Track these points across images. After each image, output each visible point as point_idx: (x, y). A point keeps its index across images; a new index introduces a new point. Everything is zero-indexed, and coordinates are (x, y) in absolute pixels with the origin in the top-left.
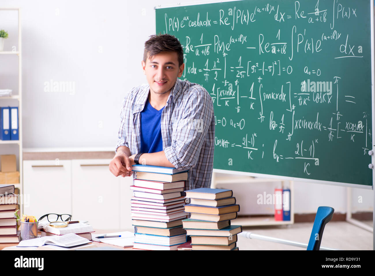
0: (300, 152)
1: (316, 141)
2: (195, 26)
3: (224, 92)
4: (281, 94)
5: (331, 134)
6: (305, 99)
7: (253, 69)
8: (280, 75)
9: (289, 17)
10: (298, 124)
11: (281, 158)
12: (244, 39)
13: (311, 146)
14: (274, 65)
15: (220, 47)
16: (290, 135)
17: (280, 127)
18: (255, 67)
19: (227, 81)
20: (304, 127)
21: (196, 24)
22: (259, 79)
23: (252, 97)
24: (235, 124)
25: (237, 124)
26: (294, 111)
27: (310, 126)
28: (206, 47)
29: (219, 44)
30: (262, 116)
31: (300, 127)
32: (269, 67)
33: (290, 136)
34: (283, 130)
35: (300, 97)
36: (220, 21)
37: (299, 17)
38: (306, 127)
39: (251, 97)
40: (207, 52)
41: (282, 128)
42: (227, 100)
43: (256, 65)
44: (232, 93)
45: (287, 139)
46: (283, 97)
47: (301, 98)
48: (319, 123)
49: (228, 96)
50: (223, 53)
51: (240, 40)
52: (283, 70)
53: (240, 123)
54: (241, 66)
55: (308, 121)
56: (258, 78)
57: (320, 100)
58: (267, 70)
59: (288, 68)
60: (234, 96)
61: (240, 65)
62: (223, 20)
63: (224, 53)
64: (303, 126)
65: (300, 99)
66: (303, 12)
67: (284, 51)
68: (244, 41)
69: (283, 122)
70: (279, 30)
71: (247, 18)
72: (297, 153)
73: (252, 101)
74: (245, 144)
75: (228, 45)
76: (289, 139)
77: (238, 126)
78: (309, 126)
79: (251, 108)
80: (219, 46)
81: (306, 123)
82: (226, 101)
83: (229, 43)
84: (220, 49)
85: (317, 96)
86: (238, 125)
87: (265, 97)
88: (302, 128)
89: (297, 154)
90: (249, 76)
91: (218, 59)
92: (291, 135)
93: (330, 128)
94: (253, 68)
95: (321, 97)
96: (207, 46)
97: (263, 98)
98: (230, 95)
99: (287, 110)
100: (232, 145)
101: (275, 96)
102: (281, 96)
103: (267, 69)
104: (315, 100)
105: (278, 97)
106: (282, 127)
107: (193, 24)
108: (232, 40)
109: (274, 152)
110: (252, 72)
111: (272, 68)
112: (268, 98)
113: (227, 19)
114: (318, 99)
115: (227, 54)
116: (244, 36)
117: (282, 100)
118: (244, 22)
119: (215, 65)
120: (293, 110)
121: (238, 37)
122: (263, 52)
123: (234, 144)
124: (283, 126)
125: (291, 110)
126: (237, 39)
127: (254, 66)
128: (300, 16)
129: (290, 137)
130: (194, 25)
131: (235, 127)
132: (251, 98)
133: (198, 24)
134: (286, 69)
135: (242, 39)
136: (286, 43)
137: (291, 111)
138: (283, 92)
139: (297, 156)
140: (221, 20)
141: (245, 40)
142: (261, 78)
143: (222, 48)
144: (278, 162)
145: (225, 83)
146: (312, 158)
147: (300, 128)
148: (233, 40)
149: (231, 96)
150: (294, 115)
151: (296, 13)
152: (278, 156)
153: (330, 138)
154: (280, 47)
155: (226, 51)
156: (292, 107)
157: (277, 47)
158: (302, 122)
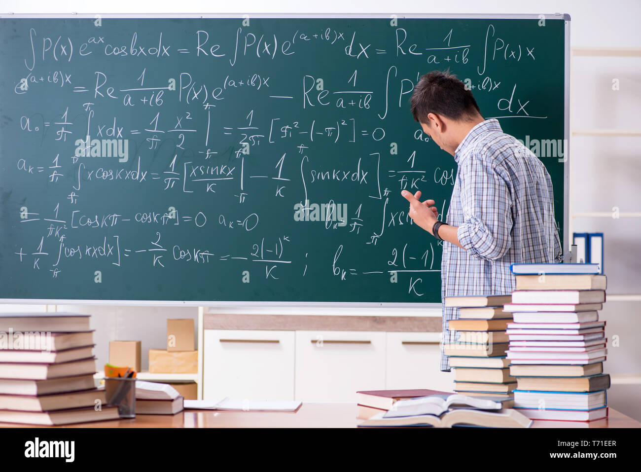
0: (399, 261)
2: (122, 55)
3: (205, 170)
4: (357, 171)
6: (414, 180)
7: (285, 131)
8: (354, 141)
9: (382, 52)
10: (396, 219)
11: (353, 274)
13: (427, 252)
14: (341, 126)
15: (195, 92)
16: (375, 236)
17: (351, 225)
19: (212, 151)
21: (128, 50)
23: (282, 177)
24: (231, 223)
25: (239, 221)
26: (387, 199)
28: (153, 92)
29: (192, 88)
31: (401, 223)
32: (326, 129)
33: (376, 238)
34: (359, 228)
35: (404, 176)
36: (197, 50)
37: (404, 53)
40: (157, 100)
41: (357, 226)
42: (210, 182)
43: (292, 126)
44: (226, 170)
45: (369, 243)
46: (361, 176)
47: (405, 178)
49: (215, 176)
50: (204, 102)
51: (252, 83)
52: (363, 135)
53: (246, 220)
54: (251, 126)
56: (298, 147)
57: (450, 181)
58: (321, 134)
59: (375, 131)
60: (230, 176)
62: (207, 48)
63: (206, 104)
65: (402, 180)
66: (415, 46)
67: (367, 104)
68: (263, 86)
69: (358, 216)
70: (356, 71)
71: (271, 49)
72: (393, 263)
73: (281, 183)
74: (259, 254)
75: (218, 91)
76: (372, 242)
79: (276, 195)
80: (192, 91)
82: (208, 185)
83: (223, 88)
84: (196, 96)
85: (443, 175)
86: (239, 224)
87: (316, 177)
88: (407, 224)
89: (393, 265)
90: (273, 142)
91: (188, 113)
92: (378, 236)
94: (284, 129)
95: (452, 175)
96: (157, 92)
97: (308, 178)
98: (221, 174)
99: (370, 197)
100: (222, 257)
101: (341, 175)
102: (356, 175)
103: (323, 131)
104: (437, 180)
105: (349, 176)
106: (355, 223)
107: (116, 51)
108: (228, 82)
109: (334, 265)
110: (283, 137)
111: (335, 132)
112: (323, 178)
113: (216, 48)
114: (447, 178)
115: (214, 106)
116: (264, 76)
117: (357, 182)
118: (264, 55)
119: (179, 123)
120: (384, 198)
121: (246, 79)
122: (311, 104)
123: (228, 256)
124: (359, 222)
125: (379, 197)
126: (245, 82)
127: (287, 127)
128: (406, 51)
130: (119, 53)
131: (231, 226)
132: (279, 178)
133: (131, 52)
134: (370, 132)
135: (257, 82)
136: (371, 92)
138: (361, 169)
139: (392, 268)
140: (201, 47)
141: (265, 82)
142: (305, 146)
143: (202, 96)
144: (345, 279)
145: (208, 154)
147: (401, 226)
148: (231, 83)
149: (224, 176)
150: (387, 205)
151: (399, 46)
152: (343, 271)
154: (357, 98)
155: (211, 100)
156: (383, 193)
157: (347, 98)
158: (405, 215)
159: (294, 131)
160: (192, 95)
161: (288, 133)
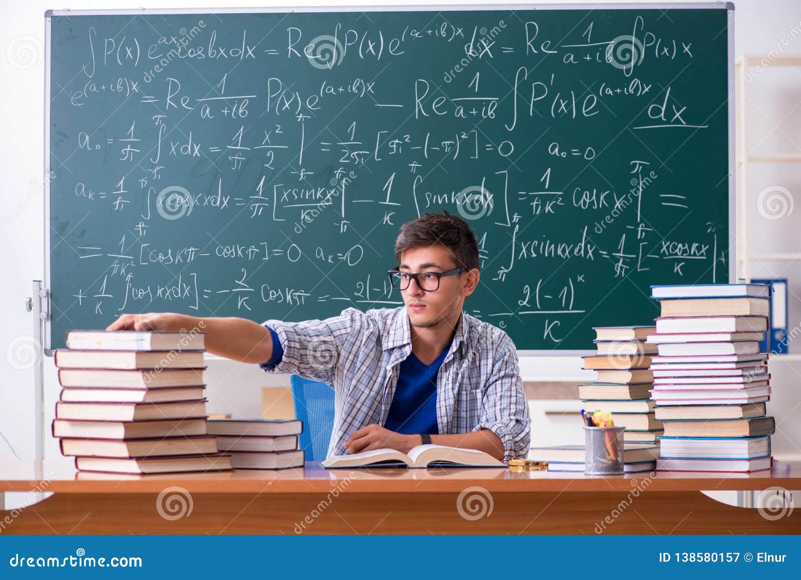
0: (532, 301)
1: (580, 278)
3: (298, 193)
5: (620, 264)
6: (549, 203)
7: (394, 146)
8: (477, 158)
9: (508, 50)
10: (528, 250)
12: (367, 88)
13: (566, 288)
14: (461, 139)
16: (503, 272)
18: (402, 143)
19: (307, 171)
20: (546, 255)
22: (413, 165)
23: (390, 202)
24: (330, 257)
25: (339, 255)
26: (517, 226)
27: (564, 251)
28: (237, 102)
29: (283, 96)
31: (534, 255)
32: (444, 143)
33: (504, 273)
35: (537, 199)
36: (288, 50)
37: (535, 51)
38: (550, 253)
39: (386, 202)
40: (240, 111)
42: (306, 208)
43: (403, 140)
44: (325, 194)
45: (494, 280)
47: (538, 201)
48: (589, 246)
49: (310, 201)
50: (297, 113)
51: (354, 89)
52: (488, 149)
53: (348, 254)
54: (354, 140)
55: (556, 242)
57: (592, 203)
58: (438, 149)
59: (501, 145)
61: (352, 139)
62: (299, 48)
65: (535, 203)
66: (548, 42)
67: (492, 113)
68: (368, 92)
70: (478, 74)
72: (525, 303)
73: (389, 208)
74: (364, 293)
75: (314, 98)
76: (500, 278)
77: (342, 259)
78: (560, 252)
79: (384, 223)
80: (283, 100)
81: (553, 245)
83: (319, 95)
84: (287, 106)
85: (584, 197)
87: (431, 201)
88: (541, 255)
89: (525, 305)
90: (379, 159)
91: (278, 126)
92: (506, 271)
93: (620, 253)
95: (594, 197)
96: (240, 101)
97: (422, 202)
98: (317, 198)
99: (496, 223)
100: (319, 298)
103: (440, 146)
104: (576, 204)
110: (392, 154)
111: (453, 147)
112: (440, 202)
114: (588, 201)
115: (309, 117)
116: (368, 82)
118: (368, 55)
119: (267, 138)
120: (514, 225)
121: (347, 84)
122: (425, 114)
123: (326, 297)
124: (484, 254)
125: (507, 224)
126: (345, 88)
127: (398, 142)
128: (538, 49)
129: (505, 275)
131: (329, 261)
134: (496, 146)
135: (359, 88)
136: (497, 99)
137: (509, 226)
139: (525, 308)
140: (293, 47)
141: (369, 89)
142: (418, 164)
143: (294, 105)
145: (303, 174)
146: (569, 310)
147: (534, 257)
148: (330, 89)
150: (517, 232)
151: (529, 44)
153: (618, 272)
154: (478, 105)
155: (305, 111)
156: (511, 219)
157: (468, 106)
158: (539, 245)
159: (404, 145)
160: (283, 104)
161: (397, 149)
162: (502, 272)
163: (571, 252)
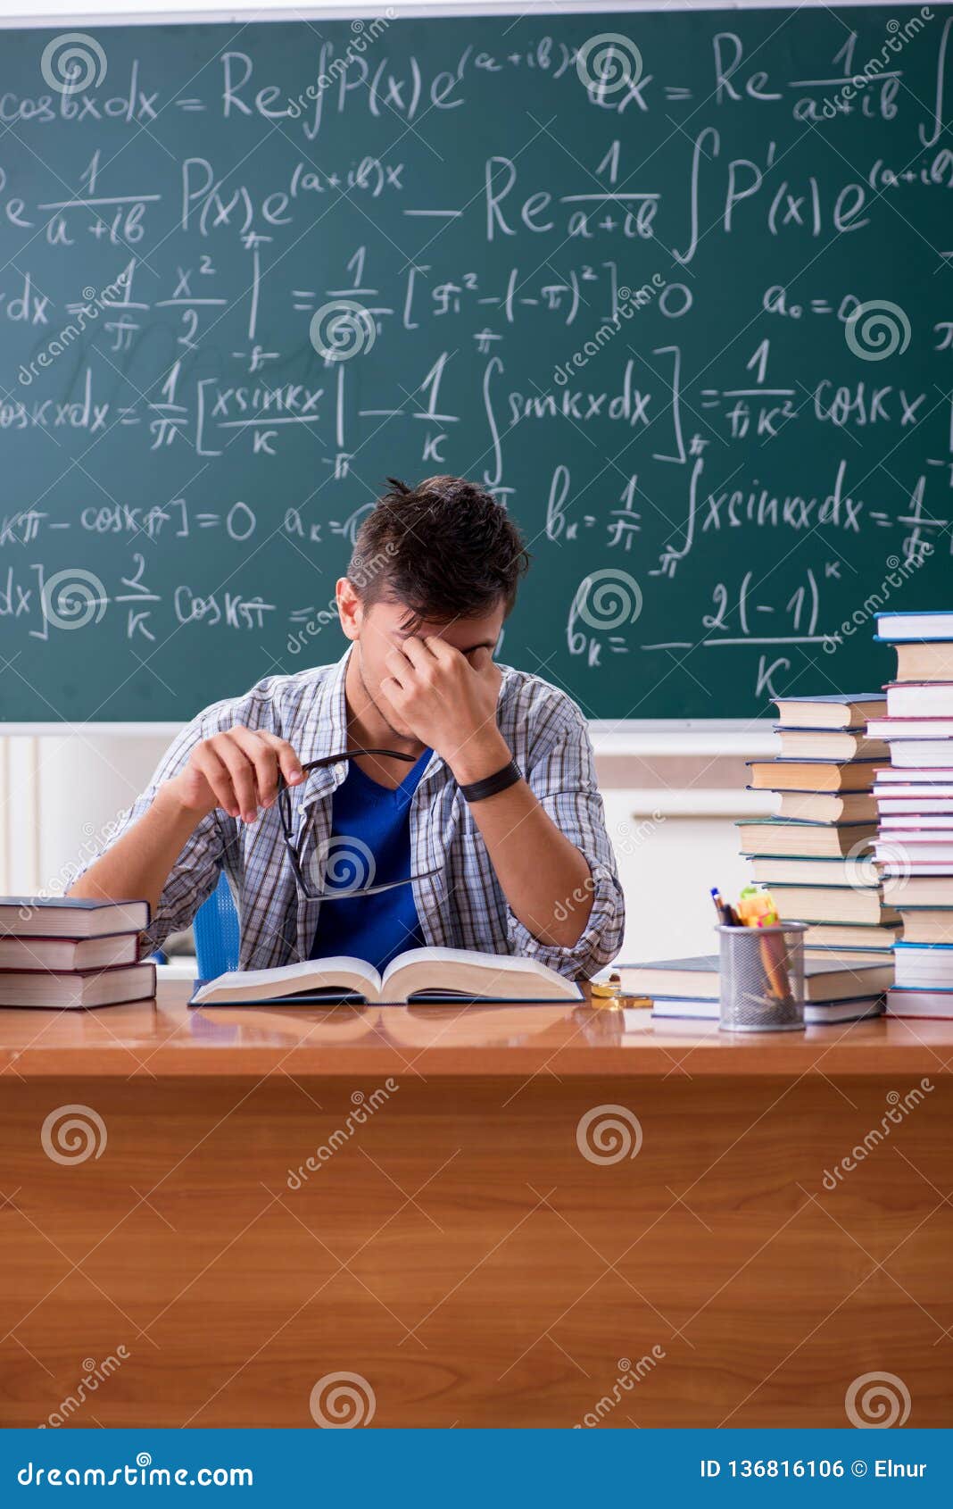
0: (732, 619)
1: (831, 570)
2: (42, 119)
3: (248, 398)
4: (622, 394)
5: (914, 540)
6: (767, 414)
7: (445, 298)
9: (679, 94)
10: (723, 510)
11: (617, 650)
12: (387, 176)
13: (801, 591)
14: (581, 281)
15: (220, 207)
16: (671, 556)
17: (611, 528)
18: (457, 289)
19: (264, 351)
20: (761, 522)
21: (54, 108)
22: (483, 337)
23: (437, 412)
24: (315, 529)
25: (334, 524)
26: (699, 461)
27: (796, 514)
28: (120, 209)
29: (214, 195)
30: (500, 485)
31: (735, 522)
32: (546, 289)
33: (674, 559)
34: (630, 537)
35: (740, 404)
36: (224, 100)
37: (735, 96)
38: (768, 518)
39: (427, 414)
40: (128, 228)
41: (625, 532)
42: (262, 429)
43: (461, 283)
44: (301, 398)
45: (654, 573)
46: (633, 405)
47: (742, 409)
48: (849, 502)
49: (273, 412)
50: (243, 230)
51: (360, 179)
53: (353, 522)
54: (362, 286)
55: (781, 496)
56: (478, 336)
57: (855, 413)
58: (533, 302)
59: (666, 293)
60: (310, 412)
61: (357, 282)
62: (247, 95)
63: (247, 234)
64: (750, 515)
65: (736, 414)
66: (761, 78)
67: (646, 223)
68: (388, 187)
69: (629, 505)
70: (616, 145)
71: (406, 93)
72: (716, 622)
73: (433, 428)
75: (278, 202)
76: (664, 569)
77: (340, 535)
78: (788, 515)
79: (425, 457)
80: (214, 205)
81: (774, 503)
82: (257, 435)
83: (286, 192)
84: (223, 214)
85: (838, 399)
86: (335, 531)
88: (749, 524)
89: (716, 627)
90: (414, 326)
91: (205, 258)
92: (677, 555)
93: (913, 516)
94: (441, 293)
95: (859, 400)
96: (127, 208)
97: (503, 414)
98: (288, 406)
99: (657, 457)
100: (296, 613)
101: (583, 405)
102: (620, 403)
103: (537, 296)
104: (824, 413)
105: (604, 407)
106: (621, 525)
107: (28, 109)
108: (303, 180)
109: (570, 629)
110: (438, 312)
111: (566, 298)
112: (540, 412)
113: (271, 93)
114: (846, 408)
115: (268, 239)
116: (389, 162)
117: (624, 422)
118: (388, 110)
119: (184, 283)
120: (692, 459)
121: (345, 169)
122: (506, 230)
123: (310, 609)
124: (628, 520)
125: (679, 457)
126: (342, 177)
127: (449, 287)
128: (740, 89)
129: (674, 563)
130: (33, 113)
131: (314, 537)
132: (431, 415)
133: (64, 110)
135: (372, 178)
136: (656, 196)
137: (683, 460)
138: (633, 387)
139: (714, 634)
140: (233, 94)
141: (393, 178)
142: (493, 333)
143: (238, 214)
144: (598, 663)
145: (255, 357)
146: (807, 636)
147: (736, 528)
148: (310, 181)
149: (296, 411)
150: (699, 477)
151: (722, 80)
152: (593, 641)
154: (617, 211)
155: (259, 225)
156: (688, 446)
157: (596, 212)
158: (746, 500)
159: (466, 296)
160: (214, 212)
161: (451, 303)
162: (668, 557)
163: (813, 516)
